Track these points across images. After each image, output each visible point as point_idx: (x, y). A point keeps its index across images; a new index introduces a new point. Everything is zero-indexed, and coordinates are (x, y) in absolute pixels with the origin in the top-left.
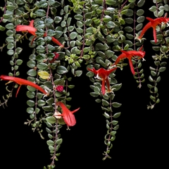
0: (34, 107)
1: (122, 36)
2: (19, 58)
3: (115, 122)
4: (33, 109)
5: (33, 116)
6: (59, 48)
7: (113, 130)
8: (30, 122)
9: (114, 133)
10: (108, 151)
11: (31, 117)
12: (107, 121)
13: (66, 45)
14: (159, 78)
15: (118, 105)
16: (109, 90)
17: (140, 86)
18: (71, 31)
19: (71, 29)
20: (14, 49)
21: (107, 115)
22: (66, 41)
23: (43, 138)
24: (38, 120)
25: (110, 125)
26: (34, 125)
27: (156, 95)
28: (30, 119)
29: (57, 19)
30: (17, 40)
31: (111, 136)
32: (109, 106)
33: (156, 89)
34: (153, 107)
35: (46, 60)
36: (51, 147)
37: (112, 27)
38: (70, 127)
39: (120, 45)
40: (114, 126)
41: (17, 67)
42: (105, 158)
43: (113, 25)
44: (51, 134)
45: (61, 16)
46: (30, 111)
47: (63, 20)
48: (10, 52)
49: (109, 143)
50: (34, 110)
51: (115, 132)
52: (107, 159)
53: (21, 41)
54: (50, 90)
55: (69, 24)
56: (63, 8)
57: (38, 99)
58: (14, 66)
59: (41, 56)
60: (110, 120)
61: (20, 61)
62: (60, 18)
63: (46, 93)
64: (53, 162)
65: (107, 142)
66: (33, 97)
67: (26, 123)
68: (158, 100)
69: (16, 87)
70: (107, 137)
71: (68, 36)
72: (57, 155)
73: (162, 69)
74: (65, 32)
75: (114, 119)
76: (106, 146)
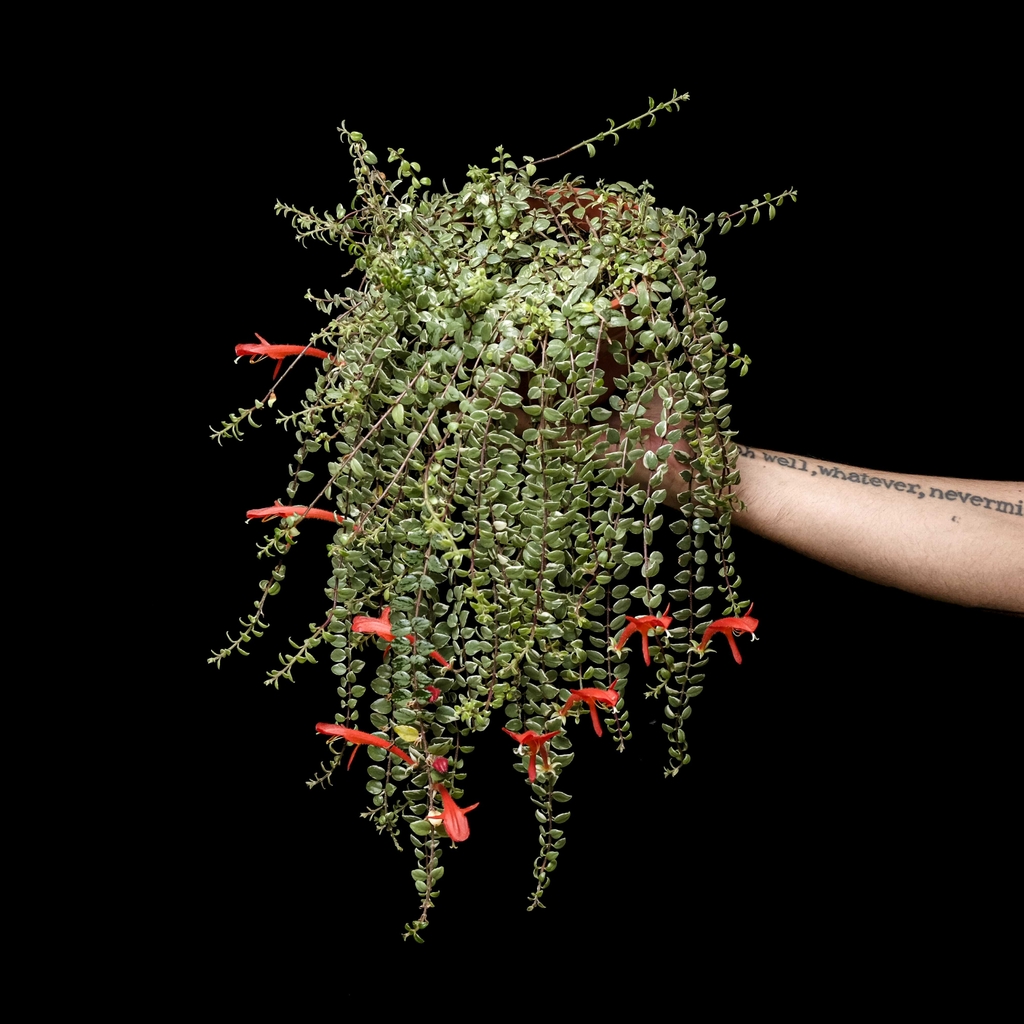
0: (383, 782)
1: (578, 650)
2: (356, 683)
3: (557, 832)
4: (380, 784)
5: (379, 800)
6: (443, 670)
7: (552, 849)
8: (374, 812)
9: (554, 855)
10: (539, 891)
11: (376, 802)
12: (542, 828)
13: (456, 665)
14: (687, 711)
15: (564, 798)
16: (547, 767)
17: (621, 748)
18: (467, 637)
19: (469, 633)
20: (346, 662)
21: (540, 815)
22: (458, 657)
23: (399, 848)
24: (390, 809)
25: (546, 839)
26: (383, 819)
27: (682, 746)
28: (374, 807)
29: (439, 609)
30: (354, 645)
31: (548, 862)
32: (546, 798)
33: (681, 734)
34: (675, 771)
35: (412, 702)
36: (420, 884)
37: (555, 636)
38: (457, 843)
39: (576, 669)
40: (554, 841)
41: (353, 702)
42: (531, 908)
43: (558, 632)
44: (422, 849)
45: (447, 603)
46: (375, 789)
47: (451, 610)
48: (339, 670)
49: (543, 875)
50: (384, 787)
51: (557, 854)
52: (537, 908)
53: (362, 649)
54: (421, 756)
55: (464, 623)
56: (453, 588)
57: (393, 765)
58: (346, 699)
59: (402, 694)
60: (547, 826)
61: (359, 690)
62: (446, 607)
63: (412, 762)
64: (424, 915)
65: (539, 873)
66: (383, 758)
67: (364, 815)
68: (687, 757)
69: (350, 744)
70: (540, 864)
71: (462, 647)
72: (433, 894)
73: (695, 690)
74: (456, 637)
75: (556, 826)
76: (537, 880)
